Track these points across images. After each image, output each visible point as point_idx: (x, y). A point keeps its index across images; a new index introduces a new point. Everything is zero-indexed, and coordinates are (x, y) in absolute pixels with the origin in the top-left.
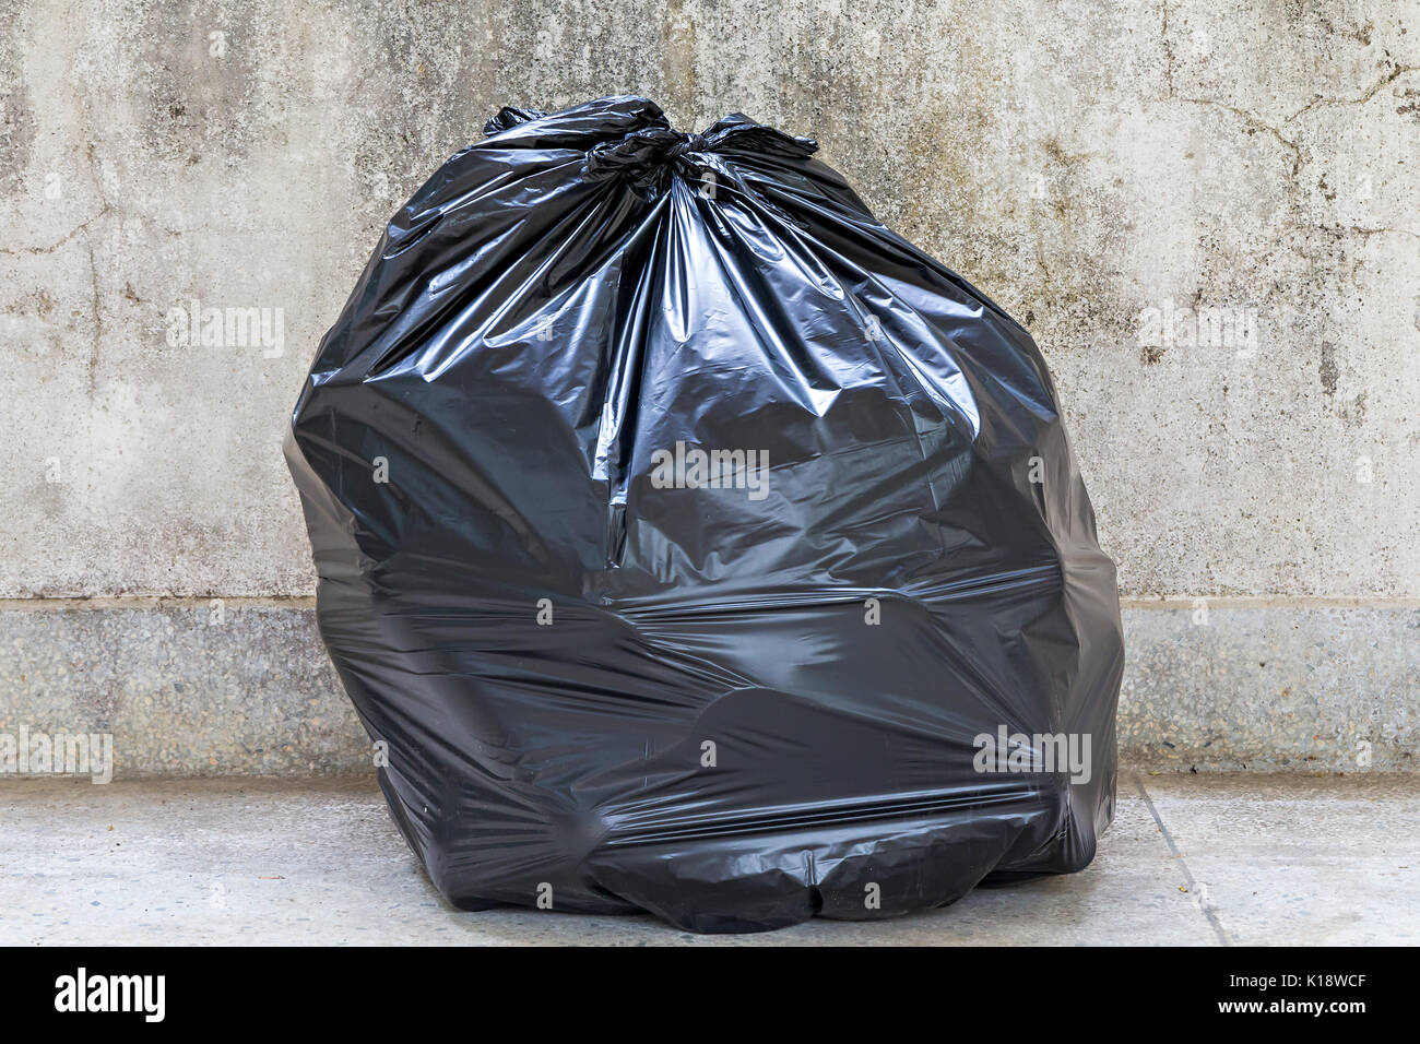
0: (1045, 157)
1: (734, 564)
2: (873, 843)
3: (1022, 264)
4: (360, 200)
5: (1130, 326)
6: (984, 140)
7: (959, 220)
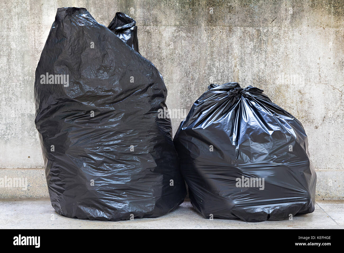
0: (298, 93)
1: (256, 160)
2: (279, 207)
3: (294, 112)
4: (181, 99)
5: (312, 122)
6: (288, 90)
7: (283, 104)
